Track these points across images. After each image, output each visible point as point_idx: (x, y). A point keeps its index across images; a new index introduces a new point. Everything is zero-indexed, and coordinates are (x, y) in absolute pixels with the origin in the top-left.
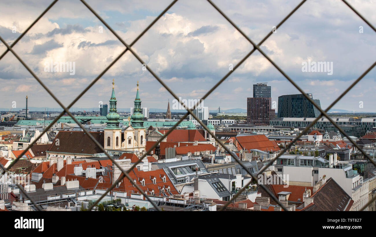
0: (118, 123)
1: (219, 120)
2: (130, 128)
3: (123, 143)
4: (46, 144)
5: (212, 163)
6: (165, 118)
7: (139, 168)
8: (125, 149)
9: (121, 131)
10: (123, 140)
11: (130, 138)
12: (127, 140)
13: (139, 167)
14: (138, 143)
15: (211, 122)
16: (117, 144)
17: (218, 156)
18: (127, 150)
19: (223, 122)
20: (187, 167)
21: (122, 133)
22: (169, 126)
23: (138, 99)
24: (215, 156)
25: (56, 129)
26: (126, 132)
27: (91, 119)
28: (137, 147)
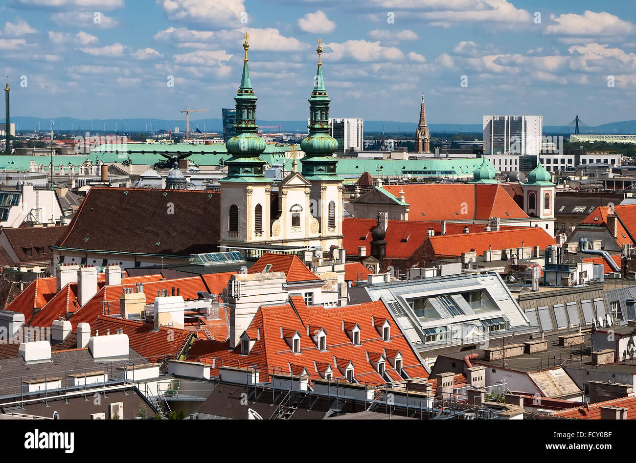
0: (261, 165)
1: (572, 157)
2: (296, 181)
3: (276, 222)
4: (54, 225)
5: (535, 284)
6: (409, 151)
7: (310, 299)
8: (282, 241)
9: (268, 187)
10: (276, 213)
11: (295, 208)
12: (286, 217)
13: (310, 294)
14: (320, 223)
15: (549, 161)
16: (259, 229)
17: (555, 262)
18: (289, 244)
19: (584, 161)
20: (457, 296)
21: (272, 193)
22: (420, 173)
23: (320, 94)
24: (547, 265)
25: (88, 181)
26: (284, 190)
27: (190, 153)
28: (317, 235)
